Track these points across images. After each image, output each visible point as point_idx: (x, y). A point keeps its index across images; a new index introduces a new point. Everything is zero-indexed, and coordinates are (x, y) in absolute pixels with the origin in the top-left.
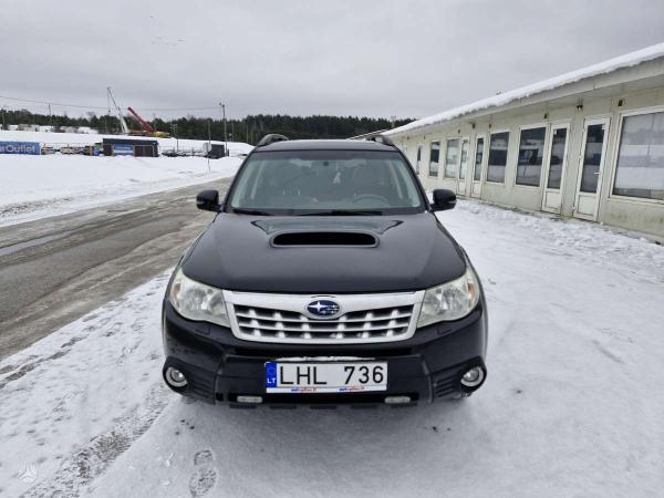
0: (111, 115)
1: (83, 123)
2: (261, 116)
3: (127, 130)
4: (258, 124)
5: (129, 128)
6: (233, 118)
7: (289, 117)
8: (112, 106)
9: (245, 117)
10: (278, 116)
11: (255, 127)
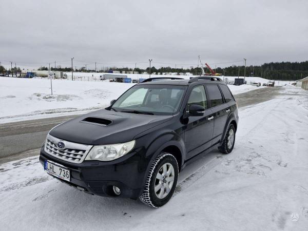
0: (199, 67)
1: (188, 71)
2: (272, 63)
3: (204, 73)
4: (270, 68)
5: (205, 72)
6: (256, 65)
7: (289, 63)
8: (200, 63)
9: (263, 64)
10: (283, 63)
11: (268, 69)
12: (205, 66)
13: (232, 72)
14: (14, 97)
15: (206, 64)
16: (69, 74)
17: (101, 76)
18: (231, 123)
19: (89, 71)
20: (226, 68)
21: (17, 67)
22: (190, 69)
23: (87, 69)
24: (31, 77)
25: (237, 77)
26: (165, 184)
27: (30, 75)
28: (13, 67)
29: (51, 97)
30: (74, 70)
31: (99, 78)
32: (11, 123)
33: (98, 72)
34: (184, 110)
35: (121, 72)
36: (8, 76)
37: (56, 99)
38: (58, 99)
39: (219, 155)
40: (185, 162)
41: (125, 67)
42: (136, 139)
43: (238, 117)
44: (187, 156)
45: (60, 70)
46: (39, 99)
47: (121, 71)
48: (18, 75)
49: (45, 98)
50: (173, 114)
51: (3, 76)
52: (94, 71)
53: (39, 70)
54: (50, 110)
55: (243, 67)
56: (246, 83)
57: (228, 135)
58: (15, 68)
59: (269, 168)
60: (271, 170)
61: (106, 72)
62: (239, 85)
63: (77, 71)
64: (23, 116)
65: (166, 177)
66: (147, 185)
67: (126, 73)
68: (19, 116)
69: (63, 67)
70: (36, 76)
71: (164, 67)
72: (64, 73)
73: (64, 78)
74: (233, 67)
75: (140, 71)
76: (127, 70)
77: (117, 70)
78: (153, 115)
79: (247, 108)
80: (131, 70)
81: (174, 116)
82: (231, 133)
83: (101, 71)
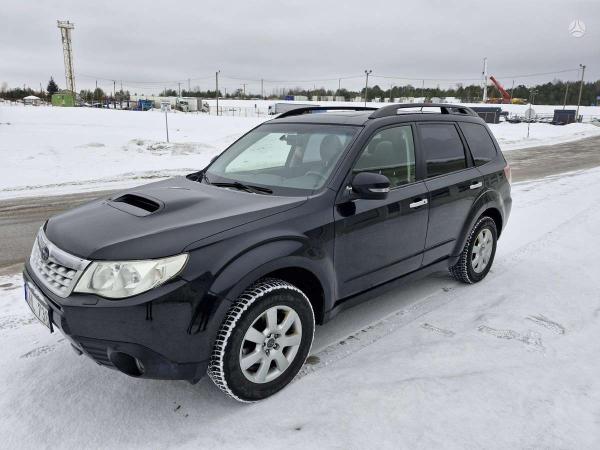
1: (451, 93)
3: (486, 99)
12: (490, 83)
13: (552, 96)
14: (103, 145)
15: (492, 78)
16: (212, 103)
17: (270, 108)
18: (485, 214)
19: (250, 97)
20: (538, 87)
21: (125, 90)
22: (455, 88)
23: (247, 94)
24: (146, 109)
25: (560, 108)
26: (273, 351)
27: (145, 105)
28: (118, 90)
29: (161, 147)
30: (224, 94)
31: (267, 111)
32: (75, 195)
33: (266, 99)
34: (342, 186)
35: (310, 99)
36: (108, 108)
37: (170, 152)
38: (174, 152)
39: (450, 286)
40: (337, 303)
41: (319, 88)
42: (190, 251)
43: (508, 201)
44: (341, 290)
45: (199, 95)
46: (140, 151)
47: (309, 95)
48: (125, 105)
49: (151, 148)
50: (313, 192)
51: (100, 106)
52: (259, 97)
53: (162, 95)
54: (150, 172)
55: (578, 84)
56: (580, 120)
57: (474, 241)
58: (121, 92)
59: (560, 327)
60: (563, 332)
61: (281, 98)
62: (563, 124)
63: (228, 97)
64: (100, 181)
65: (278, 336)
66: (219, 354)
67: (319, 100)
68: (93, 182)
69: (204, 89)
70: (154, 106)
71: (398, 86)
72: (204, 101)
73: (203, 111)
74: (554, 84)
75: (347, 95)
76: (322, 94)
77: (303, 93)
78: (271, 192)
79: (563, 177)
80: (330, 93)
81: (311, 197)
82: (486, 236)
83: (273, 97)
